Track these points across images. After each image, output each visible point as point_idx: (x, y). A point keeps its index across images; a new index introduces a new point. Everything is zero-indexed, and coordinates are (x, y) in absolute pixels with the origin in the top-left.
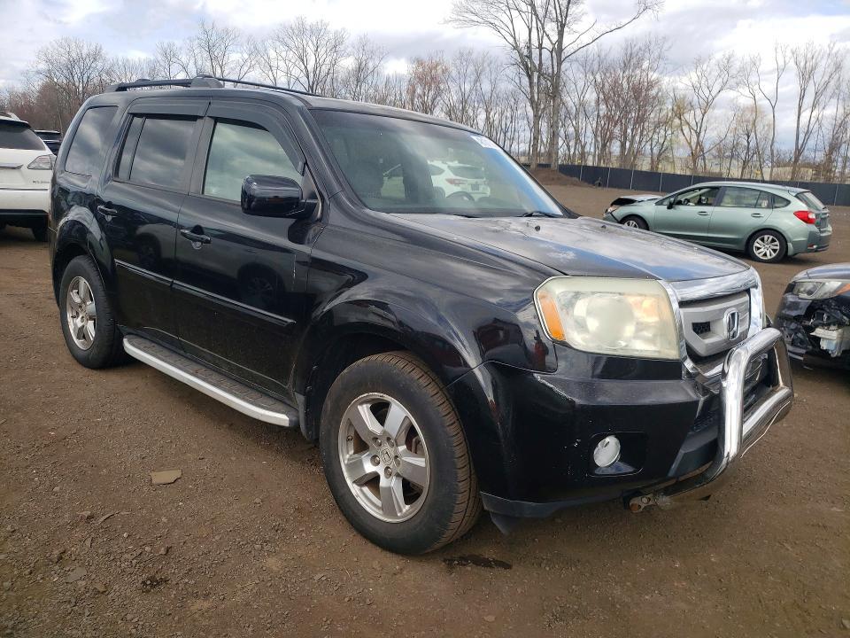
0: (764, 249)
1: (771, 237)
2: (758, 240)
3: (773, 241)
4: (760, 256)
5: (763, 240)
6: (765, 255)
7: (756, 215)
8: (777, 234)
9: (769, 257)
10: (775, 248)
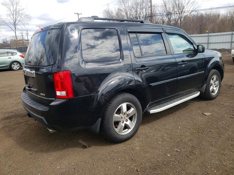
0: (15, 67)
1: (16, 63)
2: (13, 65)
3: (17, 64)
4: (15, 69)
5: (14, 64)
6: (16, 68)
7: (10, 58)
8: (18, 62)
9: (17, 69)
10: (18, 66)
